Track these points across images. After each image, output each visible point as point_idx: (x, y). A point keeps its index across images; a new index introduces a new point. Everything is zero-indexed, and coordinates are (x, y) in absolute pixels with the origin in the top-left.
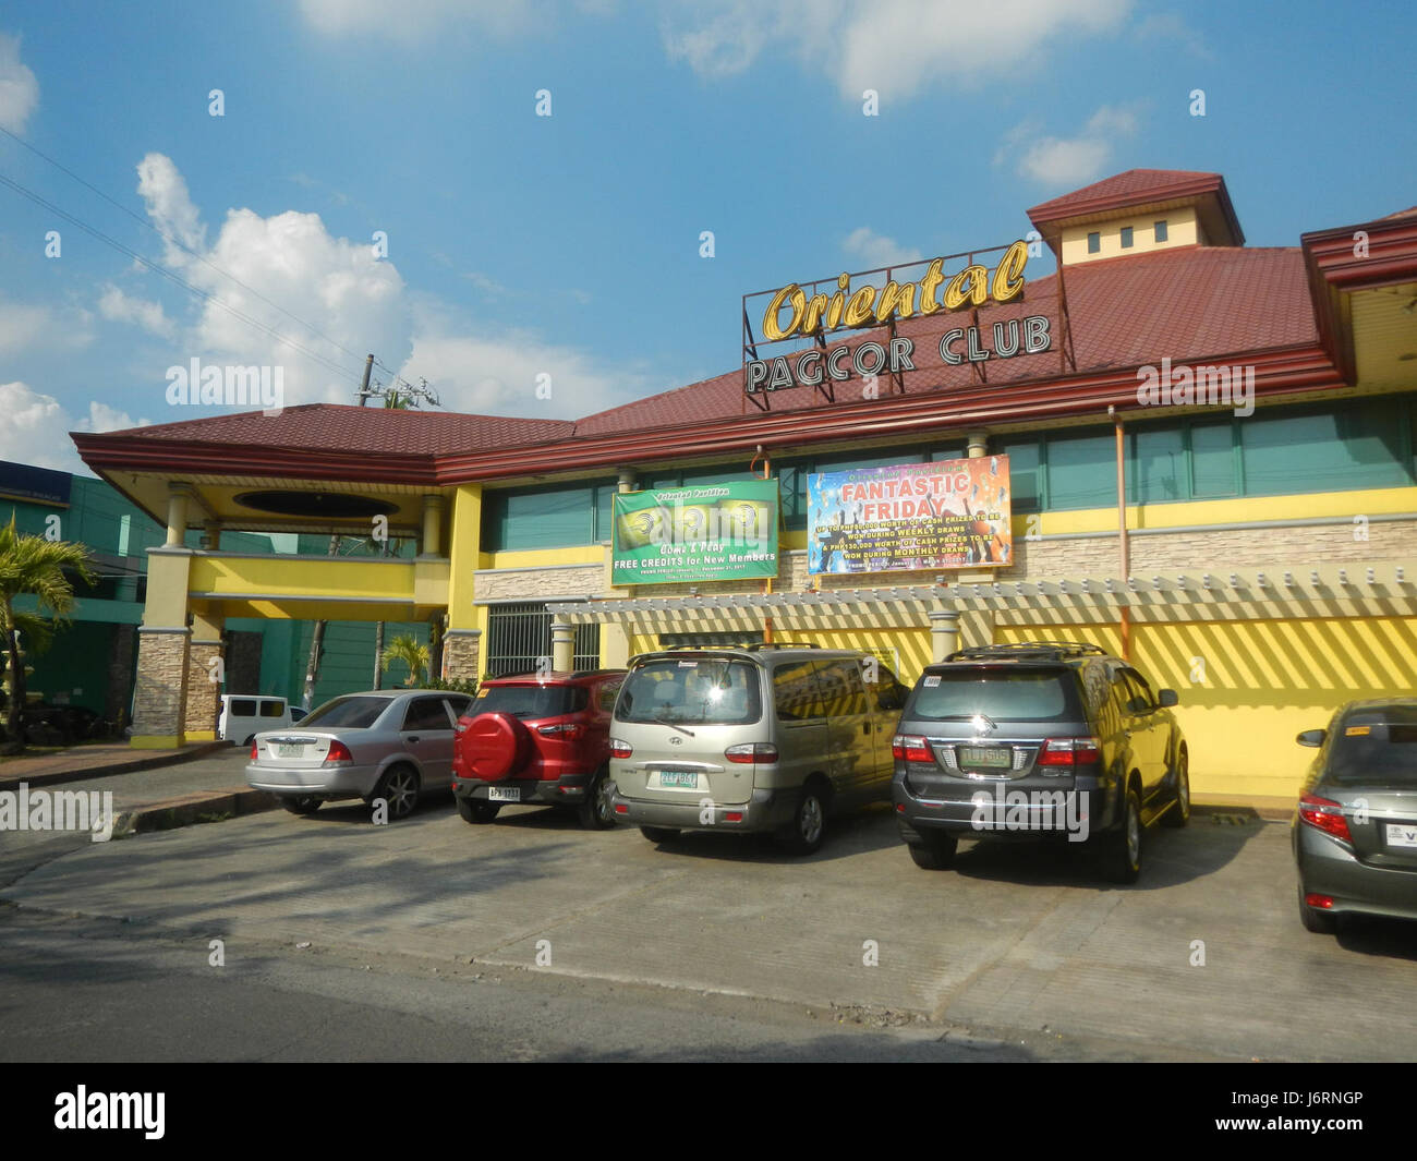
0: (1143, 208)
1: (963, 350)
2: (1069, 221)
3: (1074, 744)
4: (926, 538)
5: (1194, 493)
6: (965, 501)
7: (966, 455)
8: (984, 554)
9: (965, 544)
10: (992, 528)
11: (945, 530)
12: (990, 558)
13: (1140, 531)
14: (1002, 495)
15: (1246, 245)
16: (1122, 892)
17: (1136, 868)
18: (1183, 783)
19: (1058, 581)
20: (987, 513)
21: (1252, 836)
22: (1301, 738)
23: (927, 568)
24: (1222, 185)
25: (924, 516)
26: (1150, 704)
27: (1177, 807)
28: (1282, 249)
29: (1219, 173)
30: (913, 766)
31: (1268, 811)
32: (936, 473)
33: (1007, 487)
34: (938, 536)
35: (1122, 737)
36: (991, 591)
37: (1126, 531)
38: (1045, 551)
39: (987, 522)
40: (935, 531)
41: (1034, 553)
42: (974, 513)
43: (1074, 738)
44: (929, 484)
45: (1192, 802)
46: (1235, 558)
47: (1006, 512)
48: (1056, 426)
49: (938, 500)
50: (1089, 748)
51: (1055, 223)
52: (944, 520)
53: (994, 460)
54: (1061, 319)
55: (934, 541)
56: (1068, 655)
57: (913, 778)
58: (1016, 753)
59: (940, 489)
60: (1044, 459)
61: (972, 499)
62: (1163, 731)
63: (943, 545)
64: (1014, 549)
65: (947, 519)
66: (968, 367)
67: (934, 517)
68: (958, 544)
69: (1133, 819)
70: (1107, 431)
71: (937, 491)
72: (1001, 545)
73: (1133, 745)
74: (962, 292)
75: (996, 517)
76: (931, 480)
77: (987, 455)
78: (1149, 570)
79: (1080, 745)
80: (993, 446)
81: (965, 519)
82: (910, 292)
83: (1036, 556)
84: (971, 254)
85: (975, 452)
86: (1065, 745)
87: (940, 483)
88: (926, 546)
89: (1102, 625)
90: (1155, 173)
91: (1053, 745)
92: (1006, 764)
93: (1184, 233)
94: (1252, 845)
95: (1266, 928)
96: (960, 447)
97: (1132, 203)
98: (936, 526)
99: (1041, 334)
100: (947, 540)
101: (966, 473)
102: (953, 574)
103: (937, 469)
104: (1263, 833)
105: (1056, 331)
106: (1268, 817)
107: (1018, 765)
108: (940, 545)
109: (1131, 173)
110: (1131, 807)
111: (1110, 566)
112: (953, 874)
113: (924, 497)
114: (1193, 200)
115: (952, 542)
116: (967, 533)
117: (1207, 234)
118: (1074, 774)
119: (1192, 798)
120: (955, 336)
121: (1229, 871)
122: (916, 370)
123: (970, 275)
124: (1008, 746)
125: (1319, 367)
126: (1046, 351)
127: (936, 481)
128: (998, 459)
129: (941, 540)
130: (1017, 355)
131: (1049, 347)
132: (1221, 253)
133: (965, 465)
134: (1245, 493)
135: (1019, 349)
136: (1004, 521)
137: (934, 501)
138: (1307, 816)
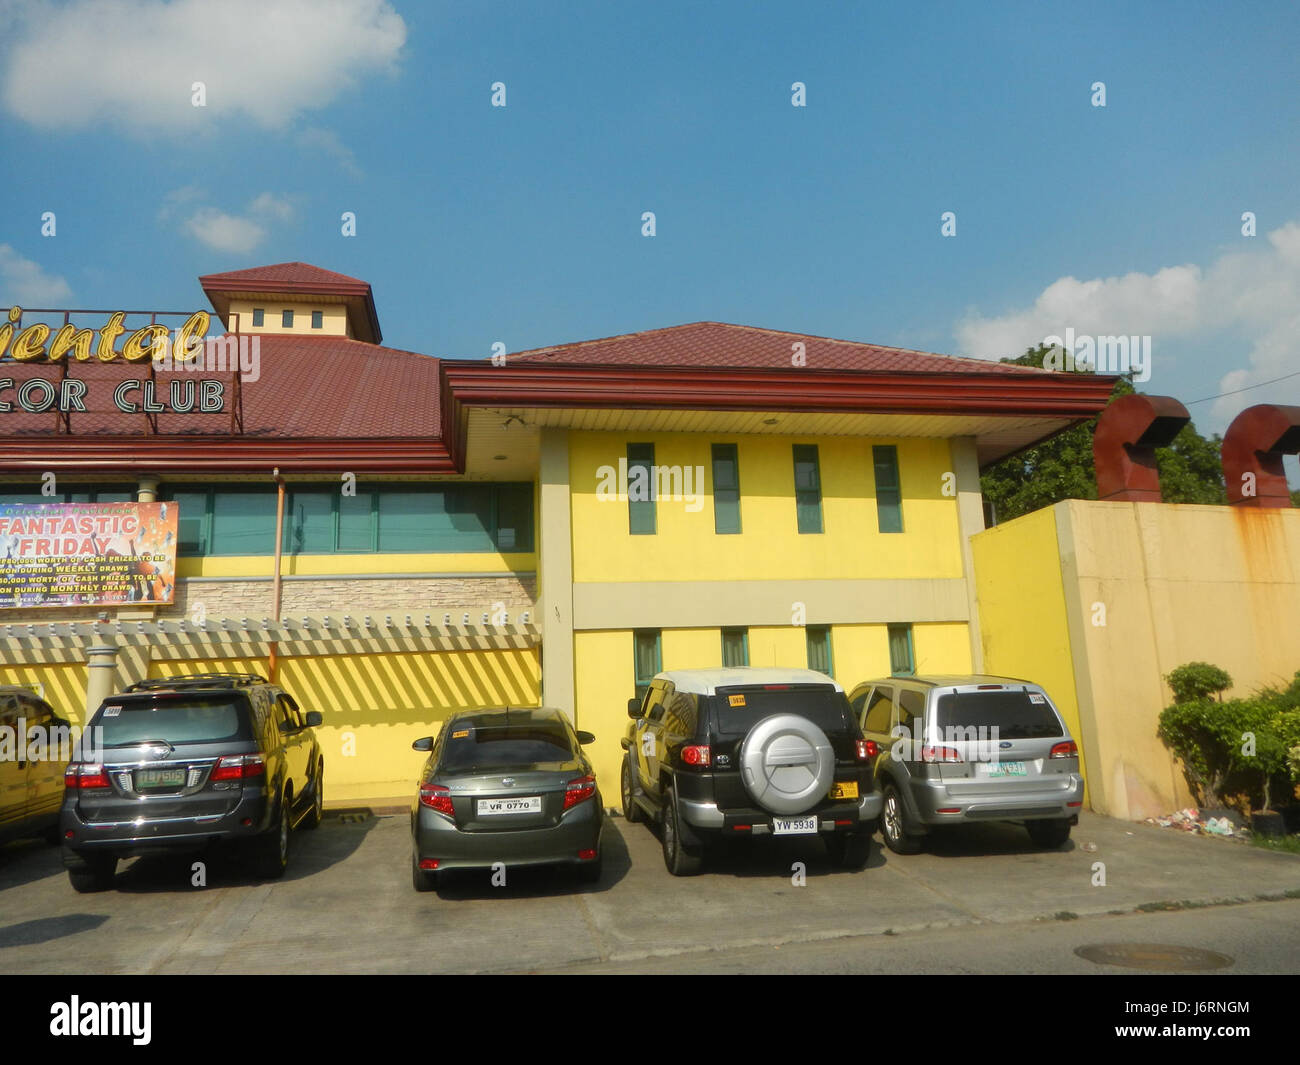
0: (304, 297)
1: (137, 400)
2: (238, 295)
3: (244, 760)
4: (86, 576)
5: (338, 547)
6: (131, 542)
7: (135, 499)
8: (146, 593)
9: (128, 583)
10: (157, 569)
11: (108, 568)
12: (151, 596)
13: (293, 577)
14: (169, 539)
15: (382, 344)
16: (272, 885)
17: (284, 863)
18: (319, 791)
19: (219, 619)
20: (153, 555)
21: (370, 829)
22: (415, 745)
23: (85, 604)
24: (370, 292)
25: (87, 554)
26: (298, 725)
27: (313, 812)
28: (411, 354)
29: (368, 282)
30: (87, 793)
31: (381, 808)
32: (103, 513)
33: (174, 532)
34: (100, 574)
35: (280, 752)
36: (153, 628)
37: (280, 577)
38: (205, 591)
39: (151, 562)
40: (97, 569)
41: (194, 593)
42: (140, 552)
43: (244, 754)
44: (95, 524)
45: (323, 808)
46: (367, 602)
47: (171, 555)
48: (225, 480)
49: (103, 540)
50: (257, 762)
51: (225, 293)
52: (108, 559)
53: (164, 506)
54: (234, 385)
55: (96, 578)
56: (240, 683)
57: (84, 804)
58: (191, 773)
59: (106, 529)
60: (210, 508)
61: (139, 540)
62: (307, 746)
63: (104, 582)
64: (176, 589)
65: (111, 558)
66: (143, 417)
67: (97, 555)
68: (120, 582)
69: (284, 822)
70: (270, 489)
71: (102, 530)
72: (164, 585)
73: (288, 759)
74: (142, 347)
75: (161, 559)
76: (98, 520)
77: (157, 501)
78: (298, 611)
79: (249, 760)
80: (163, 494)
81: (130, 560)
82: (88, 337)
83: (196, 596)
84: (154, 314)
85: (145, 497)
86: (236, 761)
87: (107, 523)
88: (86, 583)
89: (252, 658)
90: (316, 270)
91: (225, 762)
92: (181, 782)
93: (335, 325)
94: (371, 835)
95: (387, 894)
96: (130, 491)
97: (297, 291)
98: (99, 564)
99: (216, 396)
100: (108, 578)
101: (135, 516)
102: (113, 610)
103: (106, 510)
104: (378, 826)
105: (229, 397)
106: (380, 814)
107: (192, 781)
108: (101, 583)
109: (295, 264)
110: (284, 812)
111: (263, 606)
112: (114, 892)
113: (89, 536)
114: (345, 299)
115: (115, 579)
116: (130, 573)
117: (353, 328)
118: (241, 787)
119: (323, 804)
120: (130, 386)
121: (356, 857)
122: (87, 412)
123: (152, 333)
124: (184, 767)
125: (439, 457)
126: (219, 412)
127: (103, 522)
128: (168, 506)
129: (103, 578)
130: (191, 412)
131: (221, 409)
132: (365, 347)
133: (135, 509)
134: (378, 549)
135: (194, 407)
136: (169, 562)
137: (99, 540)
138: (425, 800)
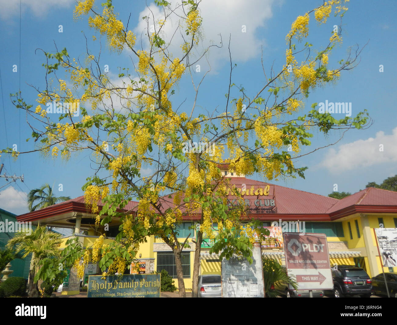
6: (274, 235)
8: (278, 245)
9: (275, 243)
10: (280, 240)
12: (279, 246)
20: (278, 237)
23: (268, 247)
34: (270, 241)
39: (278, 239)
40: (269, 240)
42: (276, 237)
53: (279, 227)
63: (271, 243)
68: (273, 243)
75: (280, 238)
82: (248, 191)
88: (267, 243)
98: (269, 239)
99: (273, 203)
102: (272, 248)
108: (270, 243)
116: (275, 241)
125: (328, 218)
